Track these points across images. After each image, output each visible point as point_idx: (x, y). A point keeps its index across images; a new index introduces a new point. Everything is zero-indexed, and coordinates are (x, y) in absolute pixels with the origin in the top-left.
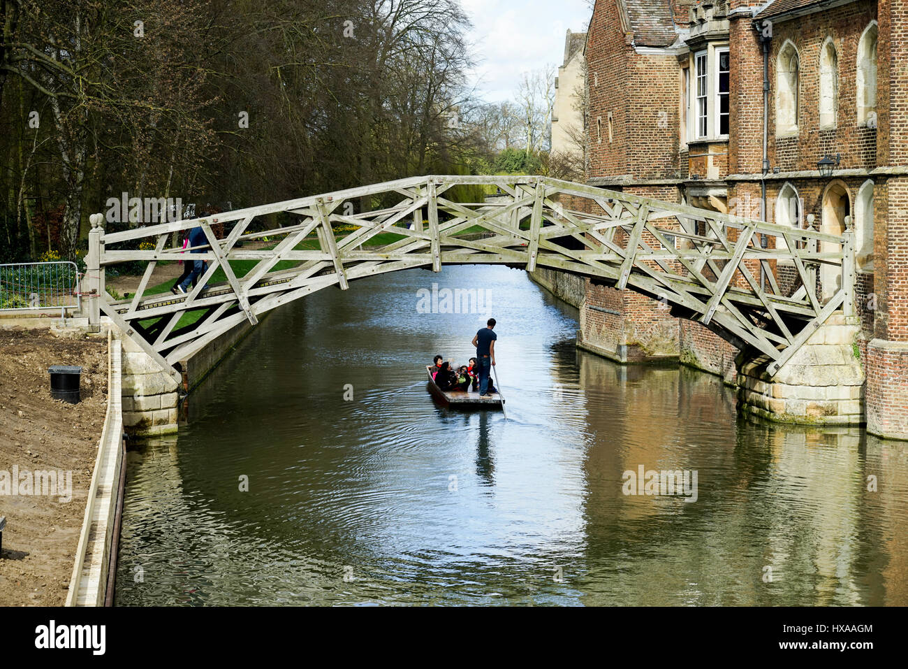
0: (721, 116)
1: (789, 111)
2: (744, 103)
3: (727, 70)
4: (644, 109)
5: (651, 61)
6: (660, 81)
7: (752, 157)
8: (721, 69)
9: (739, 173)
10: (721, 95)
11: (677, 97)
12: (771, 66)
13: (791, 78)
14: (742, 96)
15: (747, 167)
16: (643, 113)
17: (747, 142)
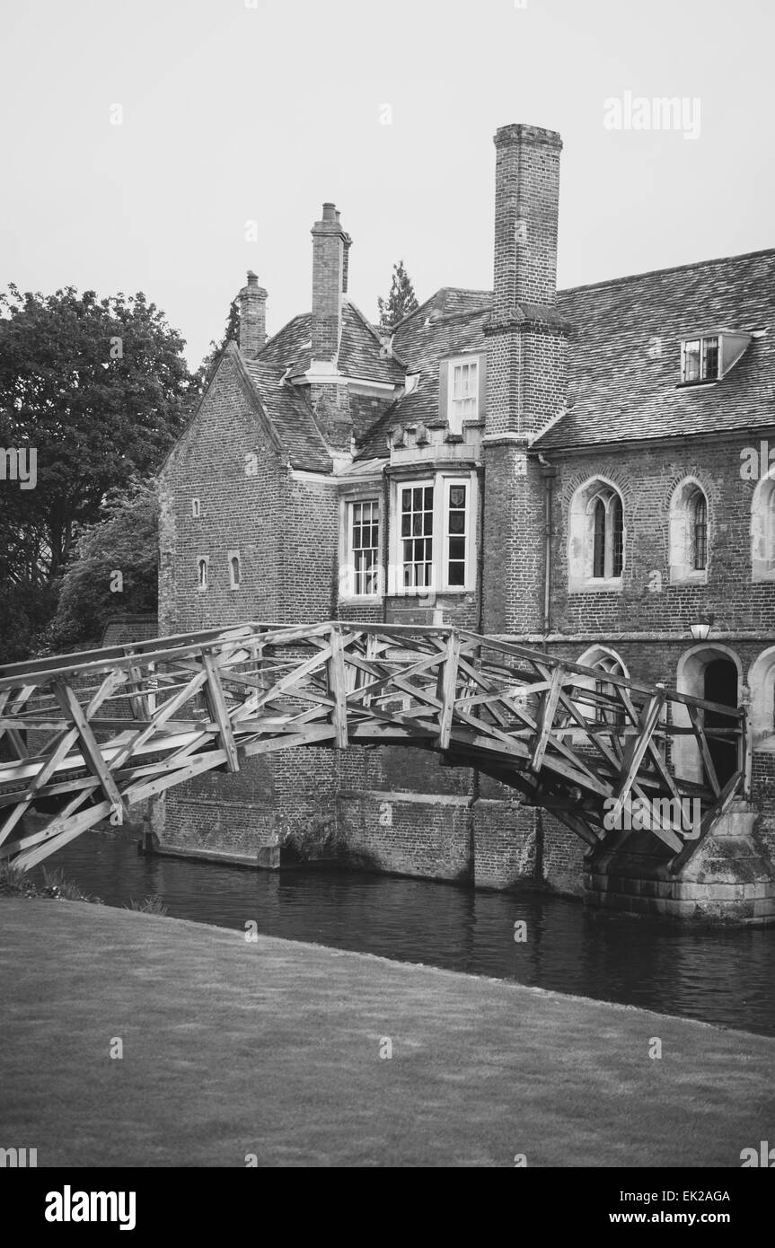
0: (450, 563)
1: (585, 561)
2: (514, 549)
3: (459, 507)
4: (300, 549)
5: (308, 490)
6: (318, 516)
7: (524, 614)
8: (452, 505)
9: (506, 633)
10: (450, 537)
11: (336, 537)
12: (559, 505)
13: (588, 522)
14: (511, 540)
15: (518, 625)
16: (299, 554)
17: (518, 596)
